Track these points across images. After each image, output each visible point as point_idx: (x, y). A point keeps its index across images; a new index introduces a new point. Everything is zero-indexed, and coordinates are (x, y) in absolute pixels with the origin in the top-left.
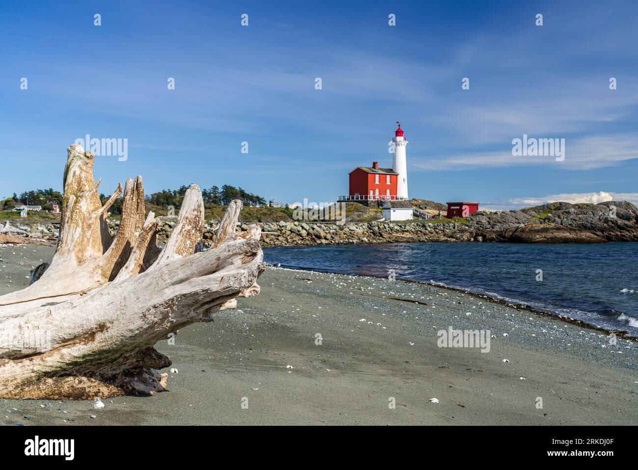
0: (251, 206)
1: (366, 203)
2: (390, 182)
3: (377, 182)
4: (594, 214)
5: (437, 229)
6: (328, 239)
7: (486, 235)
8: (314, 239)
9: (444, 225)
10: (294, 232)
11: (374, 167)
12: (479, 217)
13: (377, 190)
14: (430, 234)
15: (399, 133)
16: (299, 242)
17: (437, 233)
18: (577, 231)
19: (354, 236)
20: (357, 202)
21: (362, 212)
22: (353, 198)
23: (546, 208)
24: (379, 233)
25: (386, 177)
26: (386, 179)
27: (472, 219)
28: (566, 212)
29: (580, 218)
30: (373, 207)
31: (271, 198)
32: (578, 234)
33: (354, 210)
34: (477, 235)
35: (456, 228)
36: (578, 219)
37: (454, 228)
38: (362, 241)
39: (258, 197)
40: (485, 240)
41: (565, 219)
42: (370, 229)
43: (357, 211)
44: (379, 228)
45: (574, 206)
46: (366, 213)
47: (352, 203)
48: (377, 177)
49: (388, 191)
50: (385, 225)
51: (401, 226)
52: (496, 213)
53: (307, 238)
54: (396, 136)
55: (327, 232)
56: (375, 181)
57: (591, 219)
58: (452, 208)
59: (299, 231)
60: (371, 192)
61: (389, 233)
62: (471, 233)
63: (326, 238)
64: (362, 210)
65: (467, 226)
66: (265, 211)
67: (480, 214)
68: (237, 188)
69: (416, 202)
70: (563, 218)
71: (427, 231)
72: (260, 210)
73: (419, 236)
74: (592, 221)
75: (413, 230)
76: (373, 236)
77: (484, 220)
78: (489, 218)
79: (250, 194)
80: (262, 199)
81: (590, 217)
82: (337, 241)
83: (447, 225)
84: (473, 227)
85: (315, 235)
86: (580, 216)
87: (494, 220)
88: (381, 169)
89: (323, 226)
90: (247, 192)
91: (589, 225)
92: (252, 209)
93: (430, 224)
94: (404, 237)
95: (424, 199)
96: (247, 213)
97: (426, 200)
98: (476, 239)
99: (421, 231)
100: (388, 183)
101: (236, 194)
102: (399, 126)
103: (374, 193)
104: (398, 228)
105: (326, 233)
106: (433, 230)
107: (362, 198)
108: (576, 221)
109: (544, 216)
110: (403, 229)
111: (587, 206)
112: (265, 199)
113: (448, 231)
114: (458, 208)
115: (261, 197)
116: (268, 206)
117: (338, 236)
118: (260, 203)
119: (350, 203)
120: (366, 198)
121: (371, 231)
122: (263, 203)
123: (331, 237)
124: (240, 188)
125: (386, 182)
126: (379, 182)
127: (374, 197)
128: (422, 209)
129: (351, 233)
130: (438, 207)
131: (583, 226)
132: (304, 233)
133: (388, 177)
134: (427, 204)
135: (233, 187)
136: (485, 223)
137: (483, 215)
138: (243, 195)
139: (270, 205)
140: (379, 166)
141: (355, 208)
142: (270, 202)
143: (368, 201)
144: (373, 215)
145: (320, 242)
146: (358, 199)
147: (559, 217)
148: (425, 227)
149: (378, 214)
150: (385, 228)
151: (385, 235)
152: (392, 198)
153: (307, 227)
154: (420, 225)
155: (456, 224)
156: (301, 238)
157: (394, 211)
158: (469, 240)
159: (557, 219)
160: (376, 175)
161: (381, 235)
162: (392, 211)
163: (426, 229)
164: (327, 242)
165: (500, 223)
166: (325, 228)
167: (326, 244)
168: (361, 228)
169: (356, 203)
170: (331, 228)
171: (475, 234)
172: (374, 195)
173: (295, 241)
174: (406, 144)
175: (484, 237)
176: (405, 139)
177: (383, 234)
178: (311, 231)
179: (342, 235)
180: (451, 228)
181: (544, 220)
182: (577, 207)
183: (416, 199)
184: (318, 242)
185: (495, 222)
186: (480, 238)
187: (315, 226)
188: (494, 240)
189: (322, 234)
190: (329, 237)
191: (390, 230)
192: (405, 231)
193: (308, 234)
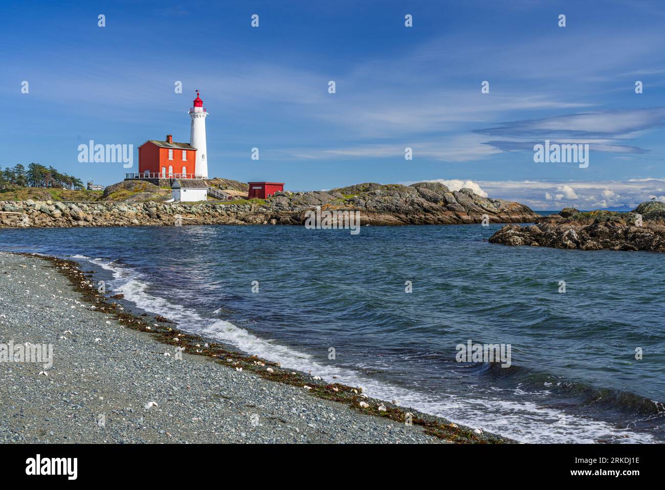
0: (65, 189)
1: (156, 182)
2: (187, 158)
3: (171, 158)
4: (400, 196)
5: (229, 211)
6: (88, 221)
7: (280, 218)
8: (70, 220)
9: (238, 207)
10: (44, 212)
11: (168, 141)
12: (279, 198)
13: (171, 168)
14: (219, 217)
15: (197, 103)
16: (50, 224)
17: (229, 215)
18: (376, 214)
19: (123, 217)
20: (147, 180)
21: (151, 192)
22: (142, 176)
23: (355, 189)
24: (157, 215)
25: (182, 153)
26: (182, 155)
27: (271, 201)
28: (372, 194)
29: (385, 200)
30: (165, 186)
31: (90, 179)
32: (377, 216)
33: (142, 190)
34: (272, 217)
35: (252, 210)
36: (383, 201)
37: (250, 210)
38: (132, 223)
39: (72, 178)
40: (279, 222)
41: (370, 201)
42: (146, 210)
43: (145, 191)
44: (157, 208)
45: (383, 187)
46: (155, 193)
47: (140, 181)
48: (171, 152)
49: (184, 168)
50: (166, 206)
51: (185, 208)
52: (298, 194)
53: (60, 219)
54: (194, 106)
55: (90, 212)
56: (168, 157)
57: (396, 201)
58: (254, 188)
59: (51, 211)
60: (164, 170)
61: (170, 215)
62: (266, 215)
63: (86, 220)
64: (151, 189)
65: (265, 208)
66: (81, 194)
67: (281, 195)
68: (47, 167)
69: (216, 182)
70: (368, 200)
71: (217, 214)
72: (75, 193)
73: (205, 219)
74: (397, 203)
75: (200, 212)
76: (149, 217)
77: (284, 202)
78: (290, 199)
79: (64, 175)
80: (78, 180)
81: (396, 199)
82: (99, 224)
83: (242, 207)
84: (271, 209)
85: (72, 216)
86: (386, 198)
87: (295, 201)
88: (176, 144)
89: (85, 206)
90: (60, 171)
91: (394, 207)
92: (65, 192)
93: (221, 205)
94: (186, 220)
95: (226, 178)
96: (60, 197)
97: (228, 179)
98: (269, 221)
99: (209, 213)
100: (184, 159)
101: (46, 174)
102: (198, 94)
103: (167, 170)
104: (182, 209)
105: (88, 214)
106: (224, 212)
107: (151, 176)
108: (380, 203)
109: (350, 197)
110: (187, 211)
111: (396, 187)
112: (82, 180)
113: (242, 213)
114: (260, 188)
115: (76, 177)
116: (86, 188)
117: (103, 217)
118: (75, 185)
119: (137, 181)
120: (157, 176)
121: (147, 212)
122: (79, 185)
123: (93, 218)
124: (50, 167)
125: (182, 158)
126: (173, 158)
127: (167, 175)
128: (221, 189)
129: (120, 214)
130: (241, 187)
131: (387, 208)
132: (57, 213)
133: (184, 153)
134: (229, 184)
135: (43, 165)
136: (285, 205)
137: (284, 196)
138: (54, 175)
139: (88, 188)
140: (173, 140)
141: (143, 187)
142: (89, 184)
143: (158, 179)
144: (163, 195)
145: (76, 224)
146: (148, 177)
147: (364, 199)
148: (216, 208)
149: (168, 194)
150: (165, 209)
151: (164, 217)
152: (188, 176)
153: (62, 206)
154: (209, 207)
155: (253, 205)
156: (54, 219)
157: (185, 191)
158: (262, 223)
159: (361, 201)
160: (170, 150)
161: (159, 217)
162: (182, 190)
163: (216, 211)
164: (86, 223)
165: (301, 205)
166: (88, 208)
167: (84, 226)
168: (134, 209)
169: (144, 182)
170: (96, 208)
171: (270, 216)
172: (166, 173)
173: (45, 222)
174: (205, 115)
175: (278, 219)
176: (205, 110)
177: (161, 216)
178: (67, 212)
179: (108, 217)
180: (247, 210)
181: (349, 201)
182: (386, 188)
183: (218, 178)
184: (75, 223)
185: (296, 204)
186: (274, 221)
187: (74, 206)
188: (288, 223)
189: (82, 214)
190: (90, 218)
191: (171, 211)
192: (190, 213)
193: (63, 215)
